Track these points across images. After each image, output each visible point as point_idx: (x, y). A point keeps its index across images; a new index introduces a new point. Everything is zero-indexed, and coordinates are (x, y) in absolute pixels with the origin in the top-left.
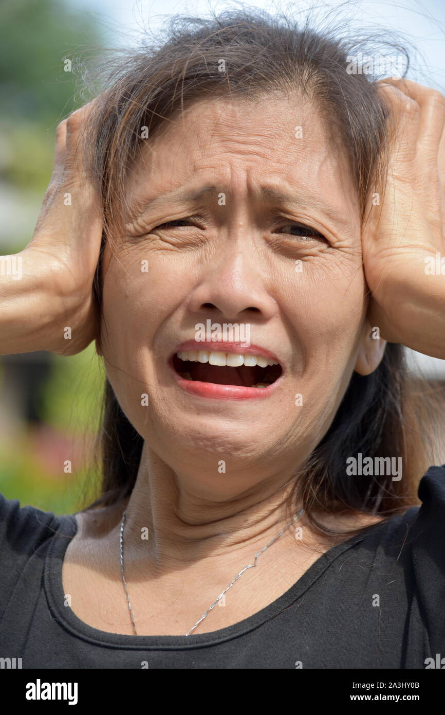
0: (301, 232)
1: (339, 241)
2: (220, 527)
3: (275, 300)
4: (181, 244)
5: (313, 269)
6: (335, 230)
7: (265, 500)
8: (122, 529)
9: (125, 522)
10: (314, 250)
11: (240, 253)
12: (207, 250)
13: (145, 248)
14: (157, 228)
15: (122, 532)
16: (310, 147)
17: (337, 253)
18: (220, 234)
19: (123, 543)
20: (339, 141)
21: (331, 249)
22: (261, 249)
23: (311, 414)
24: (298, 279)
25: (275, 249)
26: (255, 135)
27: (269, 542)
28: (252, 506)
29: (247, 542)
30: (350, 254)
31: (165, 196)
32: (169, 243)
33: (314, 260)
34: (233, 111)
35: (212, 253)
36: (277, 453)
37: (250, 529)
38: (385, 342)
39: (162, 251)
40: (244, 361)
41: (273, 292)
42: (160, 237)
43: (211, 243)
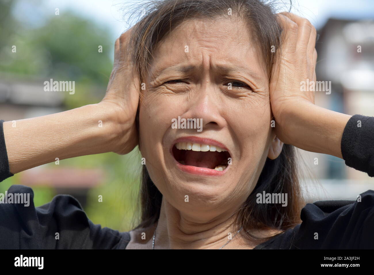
0: (238, 85)
1: (257, 88)
2: (201, 236)
3: (225, 119)
4: (177, 91)
5: (244, 103)
6: (255, 83)
7: (223, 222)
8: (154, 239)
9: (155, 235)
10: (245, 94)
11: (207, 94)
12: (190, 94)
13: (159, 93)
14: (165, 83)
15: (154, 240)
16: (241, 43)
17: (257, 95)
18: (196, 86)
19: (154, 245)
20: (256, 39)
21: (253, 93)
22: (218, 93)
23: (246, 178)
24: (237, 108)
25: (225, 94)
26: (214, 37)
27: (225, 243)
28: (217, 225)
29: (215, 243)
30: (263, 95)
31: (170, 67)
32: (171, 90)
33: (245, 99)
34: (203, 25)
35: (193, 96)
36: (229, 200)
37: (217, 236)
38: (283, 144)
39: (167, 94)
40: (210, 148)
41: (223, 115)
42: (166, 87)
43: (192, 91)
